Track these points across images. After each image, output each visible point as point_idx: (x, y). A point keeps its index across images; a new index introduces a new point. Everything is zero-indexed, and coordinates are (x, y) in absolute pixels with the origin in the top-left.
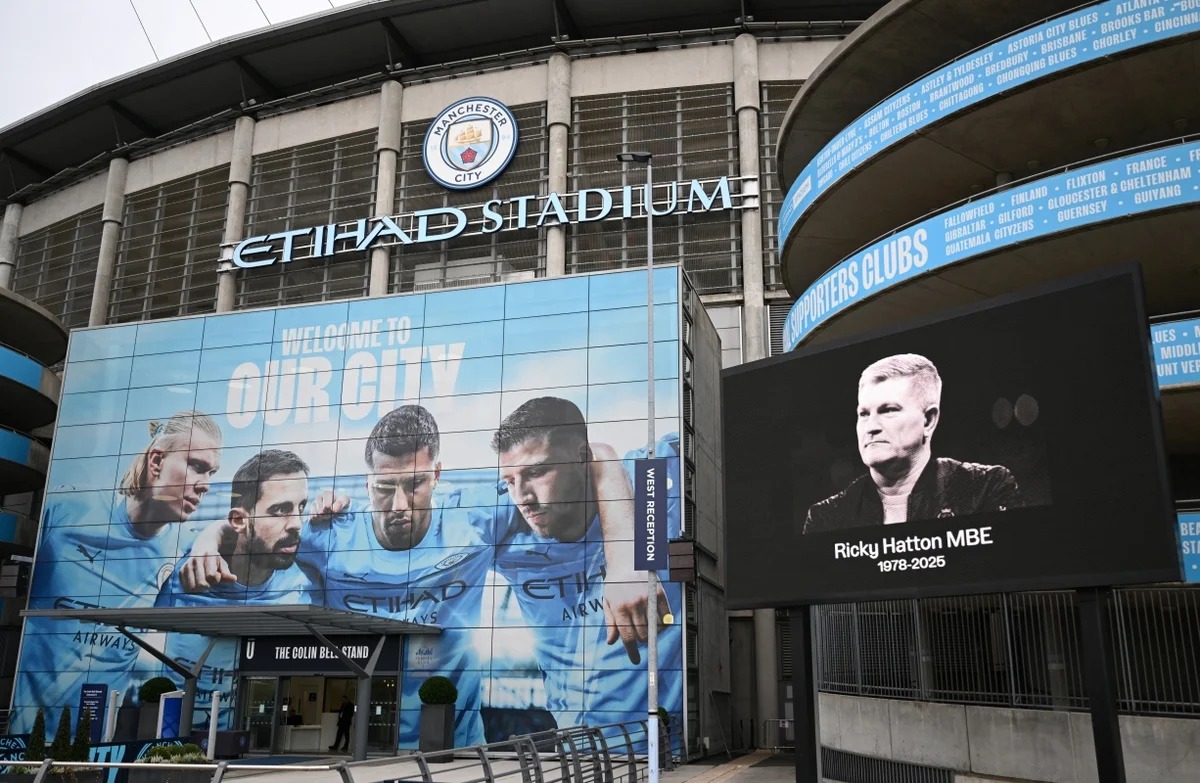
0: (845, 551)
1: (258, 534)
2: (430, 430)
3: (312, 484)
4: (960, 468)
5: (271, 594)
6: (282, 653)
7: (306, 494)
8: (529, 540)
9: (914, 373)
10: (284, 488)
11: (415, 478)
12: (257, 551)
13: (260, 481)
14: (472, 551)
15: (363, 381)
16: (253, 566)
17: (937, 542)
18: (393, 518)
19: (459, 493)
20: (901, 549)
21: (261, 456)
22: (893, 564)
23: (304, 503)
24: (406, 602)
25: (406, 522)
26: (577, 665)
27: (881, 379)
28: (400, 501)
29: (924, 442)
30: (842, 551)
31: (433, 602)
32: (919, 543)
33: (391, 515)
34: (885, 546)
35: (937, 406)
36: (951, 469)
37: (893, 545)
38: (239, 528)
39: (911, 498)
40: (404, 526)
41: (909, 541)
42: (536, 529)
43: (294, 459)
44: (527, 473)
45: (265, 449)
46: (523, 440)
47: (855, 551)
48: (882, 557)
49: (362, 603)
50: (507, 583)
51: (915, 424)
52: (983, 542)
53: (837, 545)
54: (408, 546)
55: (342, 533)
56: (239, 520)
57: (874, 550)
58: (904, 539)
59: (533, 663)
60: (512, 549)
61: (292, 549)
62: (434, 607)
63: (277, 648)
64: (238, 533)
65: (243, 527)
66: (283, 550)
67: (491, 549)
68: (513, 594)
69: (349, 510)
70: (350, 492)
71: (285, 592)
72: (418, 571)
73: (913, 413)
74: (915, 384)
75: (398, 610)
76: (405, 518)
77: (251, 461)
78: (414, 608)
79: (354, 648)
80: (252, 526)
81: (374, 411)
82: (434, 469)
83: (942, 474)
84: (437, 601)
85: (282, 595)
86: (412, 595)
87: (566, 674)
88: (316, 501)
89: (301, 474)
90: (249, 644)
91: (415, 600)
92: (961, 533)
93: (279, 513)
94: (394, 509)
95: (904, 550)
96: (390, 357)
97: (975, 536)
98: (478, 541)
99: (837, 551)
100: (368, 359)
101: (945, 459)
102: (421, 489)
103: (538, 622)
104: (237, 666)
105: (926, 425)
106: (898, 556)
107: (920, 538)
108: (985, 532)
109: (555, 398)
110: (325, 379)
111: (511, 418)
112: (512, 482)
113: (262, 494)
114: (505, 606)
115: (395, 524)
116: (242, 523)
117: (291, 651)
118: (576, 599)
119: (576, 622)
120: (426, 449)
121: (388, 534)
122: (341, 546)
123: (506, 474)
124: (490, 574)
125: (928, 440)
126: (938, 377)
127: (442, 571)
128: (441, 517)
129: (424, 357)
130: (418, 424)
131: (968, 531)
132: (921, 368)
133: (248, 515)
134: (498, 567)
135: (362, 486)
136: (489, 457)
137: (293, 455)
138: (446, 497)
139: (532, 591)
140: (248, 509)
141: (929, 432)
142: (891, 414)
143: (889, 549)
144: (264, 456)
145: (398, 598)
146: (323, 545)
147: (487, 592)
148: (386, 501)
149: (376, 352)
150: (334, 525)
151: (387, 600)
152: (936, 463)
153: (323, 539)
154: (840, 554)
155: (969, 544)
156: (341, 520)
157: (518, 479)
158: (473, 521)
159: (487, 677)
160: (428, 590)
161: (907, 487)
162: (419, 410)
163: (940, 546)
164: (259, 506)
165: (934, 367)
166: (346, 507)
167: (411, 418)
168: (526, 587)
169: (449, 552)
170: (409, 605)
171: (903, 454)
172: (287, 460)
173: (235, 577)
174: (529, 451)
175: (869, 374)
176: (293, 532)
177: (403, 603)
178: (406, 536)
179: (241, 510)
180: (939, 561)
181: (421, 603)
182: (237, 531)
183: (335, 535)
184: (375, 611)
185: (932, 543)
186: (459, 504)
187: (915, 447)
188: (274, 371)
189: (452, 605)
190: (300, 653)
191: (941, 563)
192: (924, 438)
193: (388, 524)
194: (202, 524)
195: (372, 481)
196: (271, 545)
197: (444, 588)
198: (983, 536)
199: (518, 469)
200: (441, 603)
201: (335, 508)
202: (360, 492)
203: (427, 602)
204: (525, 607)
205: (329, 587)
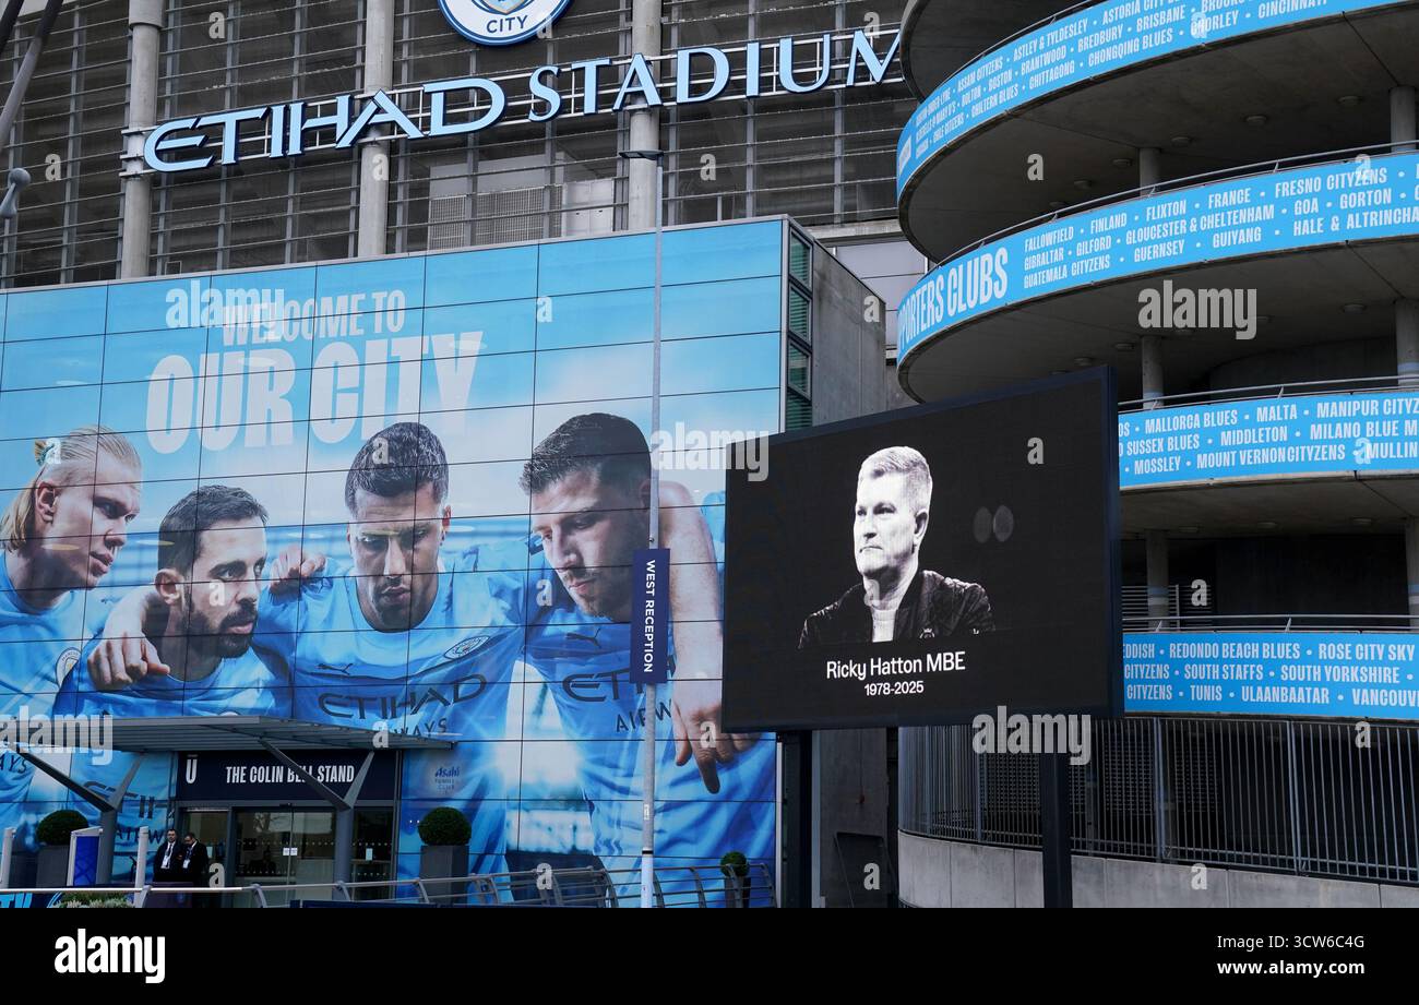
0: (836, 670)
1: (198, 607)
2: (434, 460)
3: (272, 535)
4: (942, 582)
5: (219, 692)
6: (236, 775)
7: (264, 549)
8: (572, 618)
9: (908, 470)
10: (231, 541)
11: (415, 528)
12: (197, 631)
13: (198, 530)
14: (494, 633)
15: (338, 388)
16: (192, 652)
17: (918, 664)
18: (385, 586)
19: (475, 551)
20: (886, 670)
21: (199, 495)
22: (878, 687)
23: (261, 563)
24: (405, 704)
25: (404, 591)
26: (636, 794)
27: (878, 473)
28: (394, 561)
29: (913, 552)
30: (833, 670)
31: (441, 704)
32: (902, 665)
33: (382, 581)
34: (873, 667)
35: (927, 511)
36: (935, 584)
37: (879, 666)
38: (172, 597)
39: (899, 614)
40: (401, 597)
41: (893, 662)
42: (581, 603)
43: (245, 499)
44: (569, 524)
45: (203, 483)
46: (564, 475)
47: (845, 671)
48: (869, 680)
49: (344, 705)
50: (542, 679)
51: (907, 528)
52: (958, 668)
53: (829, 663)
54: (407, 625)
55: (315, 607)
56: (170, 586)
57: (862, 671)
58: (890, 661)
59: (576, 789)
60: (549, 631)
61: (247, 629)
62: (443, 711)
63: (229, 769)
64: (168, 606)
65: (178, 596)
66: (234, 630)
67: (521, 631)
68: (550, 694)
69: (325, 573)
70: (323, 548)
71: (238, 690)
72: (422, 661)
73: (904, 517)
74: (909, 484)
75: (394, 716)
76: (402, 585)
77: (184, 501)
78: (415, 712)
79: (335, 768)
80: (189, 596)
81: (357, 430)
82: (441, 516)
83: (926, 589)
84: (446, 703)
85: (234, 694)
86: (413, 695)
87: (620, 806)
88: (278, 560)
89: (257, 521)
90: (189, 762)
91: (418, 701)
92: (939, 655)
93: (227, 576)
94: (386, 572)
95: (889, 672)
96: (376, 350)
97: (951, 661)
98: (502, 620)
99: (829, 670)
100: (346, 354)
101: (931, 573)
102: (423, 545)
103: (584, 734)
104: (173, 794)
105: (916, 532)
106: (883, 679)
107: (904, 659)
108: (960, 657)
109: (608, 415)
110: (286, 382)
111: (547, 443)
112: (549, 535)
113: (201, 549)
114: (539, 711)
115: (387, 594)
116: (174, 592)
117: (247, 772)
118: (633, 703)
119: (635, 734)
120: (429, 487)
121: (379, 608)
122: (315, 625)
123: (542, 524)
124: (519, 665)
125: (917, 549)
126: (930, 477)
127: (454, 660)
128: (451, 585)
129: (425, 352)
130: (419, 451)
131: (945, 655)
132: (915, 464)
133: (182, 580)
134: (529, 656)
135: (340, 539)
136: (518, 500)
137: (243, 494)
138: (458, 557)
139: (576, 691)
140: (183, 571)
141: (918, 541)
142: (886, 515)
143: (876, 670)
144: (203, 494)
145: (393, 699)
146: (289, 621)
147: (515, 691)
148: (376, 561)
149: (358, 344)
150: (303, 594)
151: (380, 701)
152: (923, 575)
153: (289, 615)
154: (832, 673)
155: (945, 669)
156: (313, 589)
157: (556, 532)
158: (494, 591)
159: (515, 808)
160: (435, 688)
161: (895, 601)
162: (419, 430)
163: (920, 670)
164: (196, 566)
165: (927, 466)
166: (321, 569)
167: (409, 443)
168: (567, 685)
169: (463, 634)
170: (409, 709)
171: (894, 563)
172: (237, 501)
173: (166, 667)
174: (572, 492)
175: (868, 466)
176: (247, 605)
177: (400, 705)
178: (403, 612)
179: (172, 572)
180: (918, 686)
181: (424, 706)
182: (169, 602)
183: (306, 609)
184: (362, 717)
185: (914, 665)
186: (475, 566)
187: (904, 557)
188: (213, 369)
189: (468, 708)
190: (260, 775)
191: (920, 689)
192: (914, 546)
193: (378, 594)
194: (117, 592)
195: (356, 532)
196: (216, 622)
197: (456, 684)
198: (958, 660)
199: (557, 517)
200: (452, 706)
201: (305, 570)
202: (339, 548)
203: (433, 704)
204: (566, 713)
205: (298, 682)
